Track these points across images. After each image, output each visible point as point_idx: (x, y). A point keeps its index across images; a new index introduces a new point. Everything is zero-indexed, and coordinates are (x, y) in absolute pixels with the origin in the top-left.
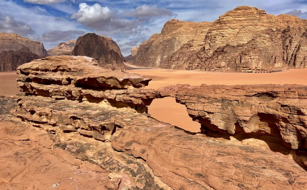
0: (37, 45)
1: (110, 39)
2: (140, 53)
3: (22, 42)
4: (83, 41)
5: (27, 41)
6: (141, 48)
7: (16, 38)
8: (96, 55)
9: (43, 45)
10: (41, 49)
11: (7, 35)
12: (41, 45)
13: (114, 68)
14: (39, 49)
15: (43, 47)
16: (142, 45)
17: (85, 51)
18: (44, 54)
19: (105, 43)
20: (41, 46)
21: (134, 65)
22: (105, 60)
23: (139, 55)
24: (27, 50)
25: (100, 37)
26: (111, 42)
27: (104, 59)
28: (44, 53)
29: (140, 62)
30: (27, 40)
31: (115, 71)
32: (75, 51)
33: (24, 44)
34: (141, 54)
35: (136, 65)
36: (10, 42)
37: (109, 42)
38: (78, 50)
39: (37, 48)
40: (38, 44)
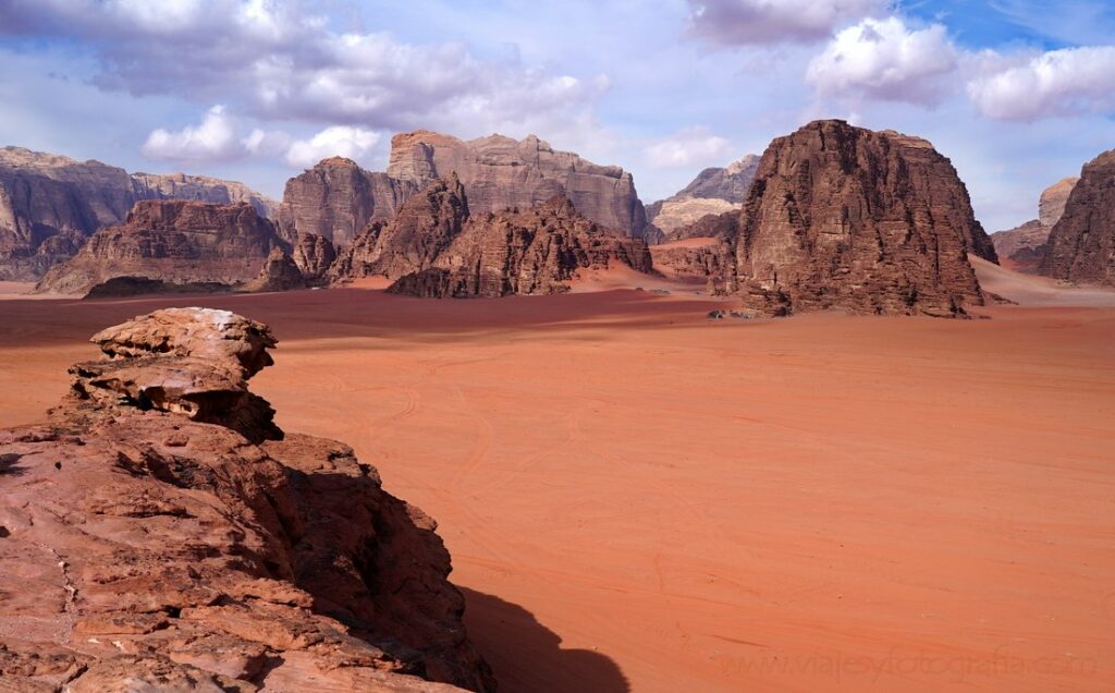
0: (609, 183)
1: (919, 145)
2: (1082, 211)
3: (555, 170)
4: (788, 162)
5: (573, 169)
6: (1087, 181)
7: (535, 155)
8: (840, 226)
9: (631, 184)
10: (622, 201)
11: (505, 146)
12: (624, 180)
13: (915, 295)
14: (617, 198)
15: (633, 191)
16: (1095, 169)
17: (789, 209)
18: (632, 220)
19: (894, 164)
20: (623, 189)
21: (1042, 275)
22: (878, 249)
23: (1075, 222)
24: (564, 209)
25: (870, 134)
26: (923, 161)
27: (875, 245)
28: (636, 218)
29: (1079, 259)
30: (575, 160)
31: (918, 306)
32: (747, 211)
33: (563, 181)
34: (1082, 217)
35: (1056, 276)
36: (515, 172)
37: (914, 160)
38: (763, 206)
39: (609, 195)
40: (614, 180)
